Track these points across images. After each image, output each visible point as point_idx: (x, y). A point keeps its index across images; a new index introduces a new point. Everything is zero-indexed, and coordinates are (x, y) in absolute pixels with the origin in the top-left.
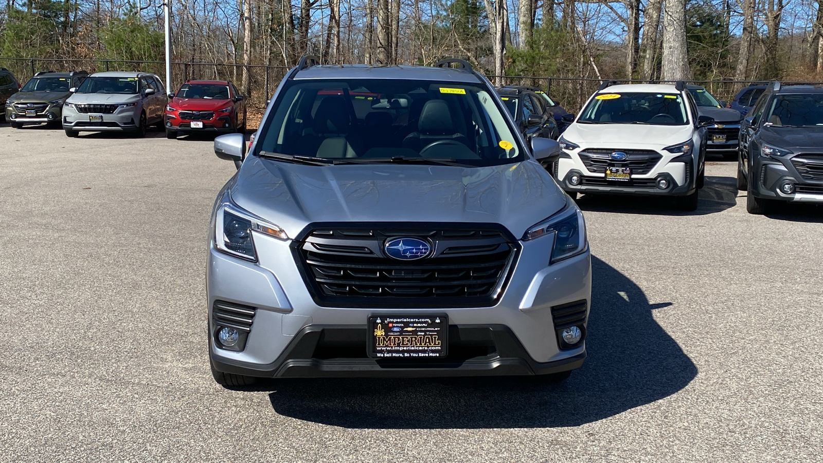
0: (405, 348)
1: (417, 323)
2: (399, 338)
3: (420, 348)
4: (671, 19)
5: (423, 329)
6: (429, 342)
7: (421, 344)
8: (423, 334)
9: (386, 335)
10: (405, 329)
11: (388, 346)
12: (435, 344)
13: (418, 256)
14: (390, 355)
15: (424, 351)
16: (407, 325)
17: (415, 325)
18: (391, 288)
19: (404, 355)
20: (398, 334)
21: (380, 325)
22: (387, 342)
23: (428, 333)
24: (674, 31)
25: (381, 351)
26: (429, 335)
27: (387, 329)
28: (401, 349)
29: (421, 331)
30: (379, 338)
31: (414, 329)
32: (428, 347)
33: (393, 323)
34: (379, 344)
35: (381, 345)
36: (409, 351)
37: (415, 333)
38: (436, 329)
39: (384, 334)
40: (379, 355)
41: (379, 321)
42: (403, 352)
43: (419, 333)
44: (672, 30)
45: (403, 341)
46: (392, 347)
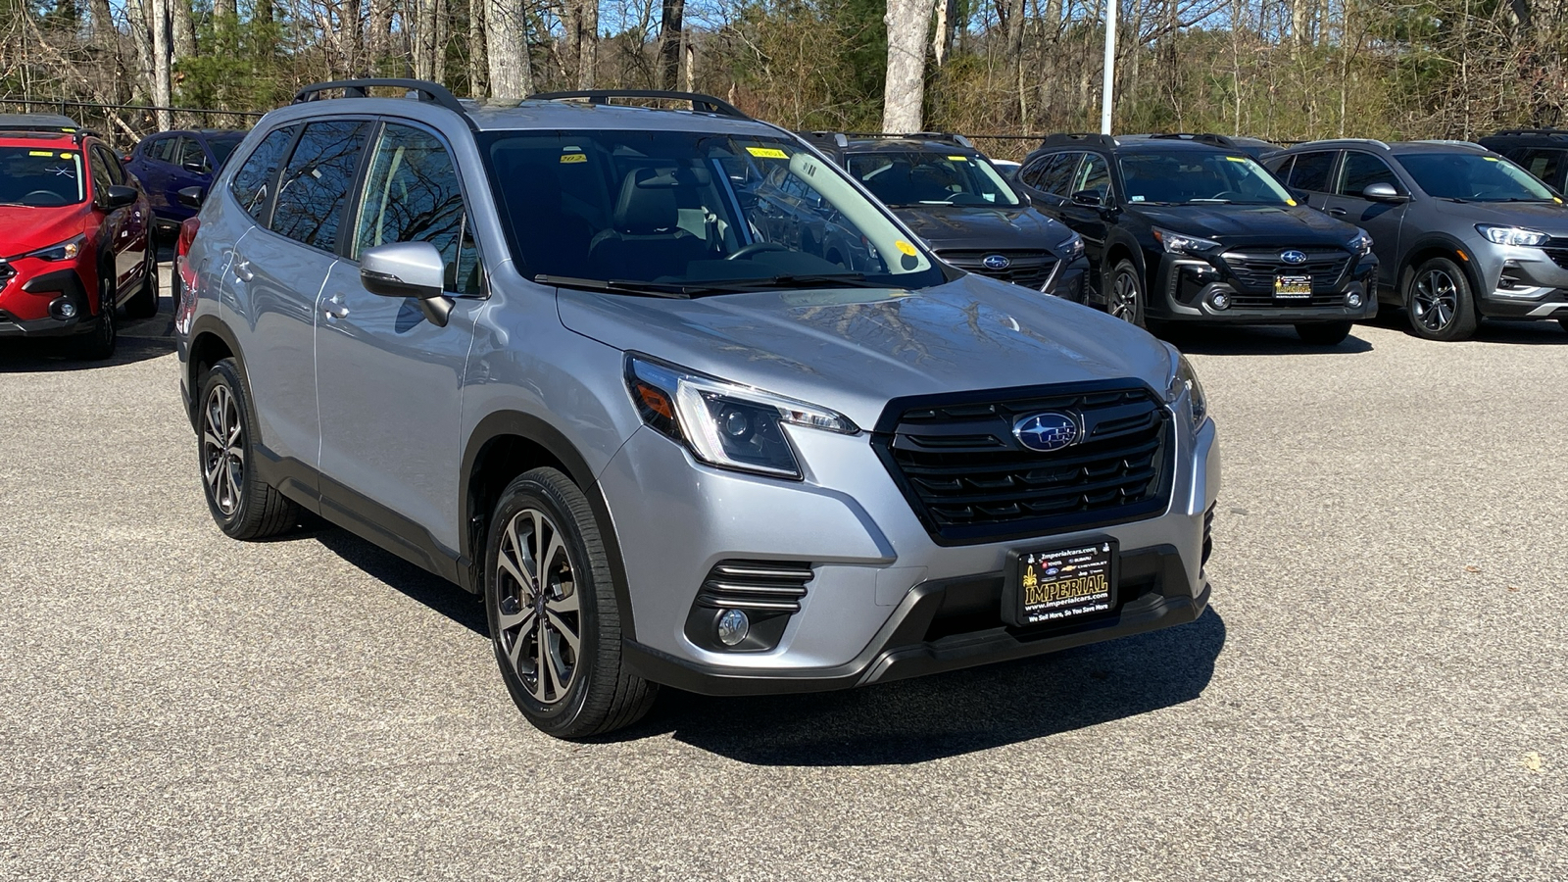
0: (1062, 603)
1: (1078, 556)
2: (1054, 586)
3: (1082, 599)
4: (500, 9)
5: (1085, 566)
6: (1093, 587)
7: (1083, 592)
8: (1086, 574)
9: (1039, 583)
10: (1064, 569)
11: (1039, 603)
12: (1101, 589)
13: (1061, 443)
14: (1046, 617)
15: (1087, 604)
16: (1065, 561)
17: (1076, 560)
18: (1030, 501)
19: (1063, 613)
20: (1054, 579)
21: (1030, 567)
22: (1039, 595)
23: (1091, 572)
24: (507, 32)
25: (1032, 613)
26: (1094, 574)
27: (1040, 572)
28: (1057, 604)
29: (1083, 570)
30: (1029, 590)
31: (1074, 567)
32: (1091, 595)
33: (1048, 560)
34: (1029, 601)
35: (1032, 602)
36: (1070, 607)
37: (1075, 573)
38: (1102, 563)
39: (1035, 583)
40: (1032, 619)
41: (1031, 560)
42: (1061, 609)
43: (1081, 574)
44: (502, 30)
45: (1061, 590)
46: (1045, 603)
